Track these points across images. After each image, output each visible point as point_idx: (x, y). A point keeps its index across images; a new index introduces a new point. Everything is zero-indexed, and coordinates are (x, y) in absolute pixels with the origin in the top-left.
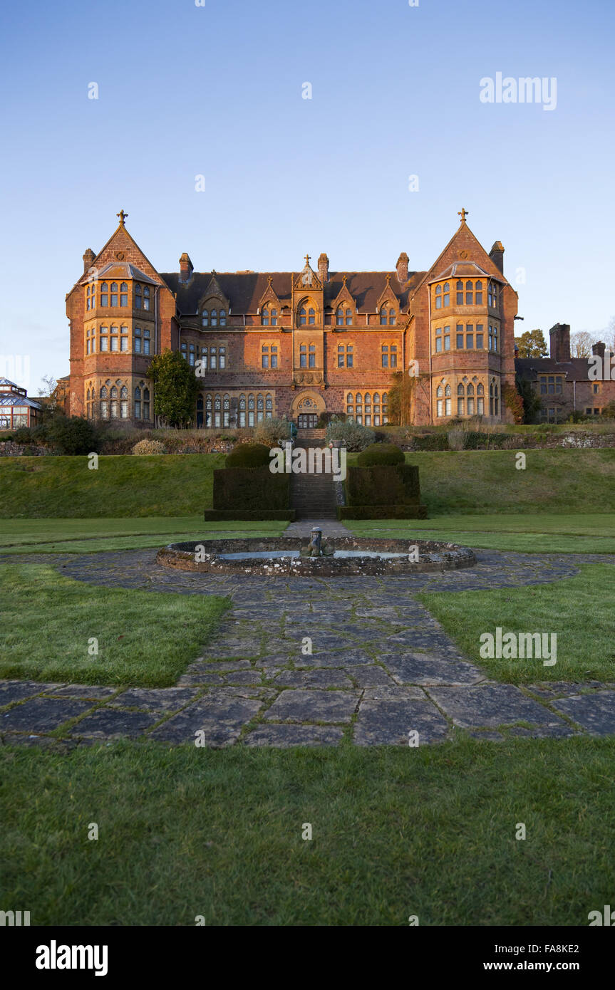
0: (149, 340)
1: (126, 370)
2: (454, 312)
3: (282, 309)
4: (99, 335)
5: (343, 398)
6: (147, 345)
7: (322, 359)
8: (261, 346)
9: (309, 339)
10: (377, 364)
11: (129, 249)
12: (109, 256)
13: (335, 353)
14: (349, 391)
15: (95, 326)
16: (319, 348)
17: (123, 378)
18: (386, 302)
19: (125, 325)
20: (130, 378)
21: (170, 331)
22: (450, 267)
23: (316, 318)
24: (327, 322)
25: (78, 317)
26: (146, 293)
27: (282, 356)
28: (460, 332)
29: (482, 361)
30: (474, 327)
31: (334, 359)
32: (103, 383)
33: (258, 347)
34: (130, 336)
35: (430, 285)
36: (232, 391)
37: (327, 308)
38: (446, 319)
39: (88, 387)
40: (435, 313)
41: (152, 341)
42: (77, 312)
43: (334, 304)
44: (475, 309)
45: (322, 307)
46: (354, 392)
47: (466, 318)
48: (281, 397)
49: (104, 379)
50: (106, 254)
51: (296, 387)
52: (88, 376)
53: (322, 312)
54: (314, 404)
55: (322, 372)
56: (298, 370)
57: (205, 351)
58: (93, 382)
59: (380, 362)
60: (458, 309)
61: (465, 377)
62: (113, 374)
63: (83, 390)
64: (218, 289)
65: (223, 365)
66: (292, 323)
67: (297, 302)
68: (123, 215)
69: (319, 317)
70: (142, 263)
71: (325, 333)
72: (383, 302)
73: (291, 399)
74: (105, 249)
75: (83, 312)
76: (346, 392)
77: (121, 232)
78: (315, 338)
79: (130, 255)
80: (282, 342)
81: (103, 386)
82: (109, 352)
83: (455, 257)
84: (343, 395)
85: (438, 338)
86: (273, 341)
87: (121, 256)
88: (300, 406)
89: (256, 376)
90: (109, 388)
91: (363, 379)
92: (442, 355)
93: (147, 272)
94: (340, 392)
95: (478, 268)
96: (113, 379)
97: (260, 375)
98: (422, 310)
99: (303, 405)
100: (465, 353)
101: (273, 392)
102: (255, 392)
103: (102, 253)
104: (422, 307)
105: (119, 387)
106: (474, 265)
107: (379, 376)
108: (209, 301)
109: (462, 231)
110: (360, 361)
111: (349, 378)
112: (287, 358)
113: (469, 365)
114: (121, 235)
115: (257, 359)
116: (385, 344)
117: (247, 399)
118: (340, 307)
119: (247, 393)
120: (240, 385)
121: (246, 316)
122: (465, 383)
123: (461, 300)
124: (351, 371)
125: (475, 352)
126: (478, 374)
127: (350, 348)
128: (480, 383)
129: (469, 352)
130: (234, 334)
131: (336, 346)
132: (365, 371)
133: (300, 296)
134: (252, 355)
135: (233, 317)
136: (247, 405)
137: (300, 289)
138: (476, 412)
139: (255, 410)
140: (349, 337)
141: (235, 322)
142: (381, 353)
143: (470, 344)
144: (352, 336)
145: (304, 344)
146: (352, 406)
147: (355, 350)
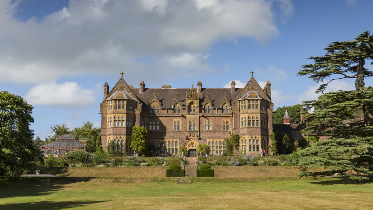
0: (131, 121)
1: (123, 133)
2: (247, 112)
3: (182, 106)
4: (114, 120)
5: (207, 143)
6: (131, 123)
7: (198, 127)
8: (174, 121)
9: (193, 119)
11: (124, 86)
12: (117, 89)
13: (203, 124)
14: (209, 140)
15: (112, 116)
16: (197, 122)
17: (122, 136)
18: (225, 103)
19: (123, 116)
20: (125, 136)
21: (139, 118)
22: (246, 94)
23: (196, 110)
24: (200, 112)
25: (105, 112)
26: (131, 103)
27: (182, 125)
28: (249, 120)
29: (258, 131)
30: (255, 118)
31: (203, 127)
32: (115, 138)
33: (172, 122)
34: (125, 121)
35: (239, 101)
36: (162, 140)
37: (200, 106)
38: (245, 114)
39: (109, 139)
40: (241, 112)
41: (133, 121)
42: (104, 110)
43: (203, 104)
44: (255, 111)
45: (198, 106)
46: (211, 140)
47: (252, 115)
48: (181, 142)
49: (115, 137)
51: (188, 139)
52: (109, 135)
53: (198, 108)
54: (195, 145)
55: (198, 132)
56: (188, 131)
57: (151, 123)
58: (111, 137)
59: (222, 128)
60: (249, 111)
61: (252, 137)
62: (119, 134)
63: (106, 140)
65: (158, 129)
66: (186, 112)
67: (188, 103)
68: (122, 73)
69: (197, 110)
70: (129, 92)
71: (200, 117)
72: (223, 103)
73: (186, 143)
74: (115, 86)
75: (107, 110)
76: (208, 140)
77: (122, 80)
78: (196, 118)
79: (124, 89)
80: (182, 120)
81: (115, 139)
82: (117, 126)
83: (249, 90)
84: (207, 142)
85: (242, 121)
86: (179, 119)
87: (121, 89)
88: (189, 146)
89: (171, 133)
90: (117, 140)
91: (215, 135)
92: (244, 128)
93: (131, 95)
94: (206, 140)
95: (257, 95)
96: (119, 137)
97: (173, 133)
98: (236, 110)
99: (190, 146)
100: (251, 128)
101: (178, 140)
102: (171, 140)
103: (114, 88)
104: (236, 109)
105: (121, 140)
106: (256, 93)
107: (222, 134)
108: (153, 103)
109: (252, 80)
110: (213, 128)
111: (209, 135)
112: (184, 126)
113: (253, 132)
114: (121, 81)
115: (172, 127)
116: (224, 121)
117: (168, 143)
118: (206, 105)
119: (167, 140)
120: (165, 137)
121: (168, 109)
122: (252, 139)
123: (250, 107)
124: (210, 132)
125: (255, 128)
126: (257, 136)
127: (210, 122)
128: (258, 139)
129: (253, 128)
130: (163, 116)
131: (204, 121)
132: (215, 132)
133: (189, 101)
134: (170, 125)
135: (162, 109)
136: (168, 146)
137: (189, 98)
138: (256, 150)
139: (171, 148)
140: (209, 118)
141: (163, 111)
142: (222, 124)
143: (254, 124)
144: (211, 117)
145: (191, 121)
146: (210, 146)
147: (212, 123)
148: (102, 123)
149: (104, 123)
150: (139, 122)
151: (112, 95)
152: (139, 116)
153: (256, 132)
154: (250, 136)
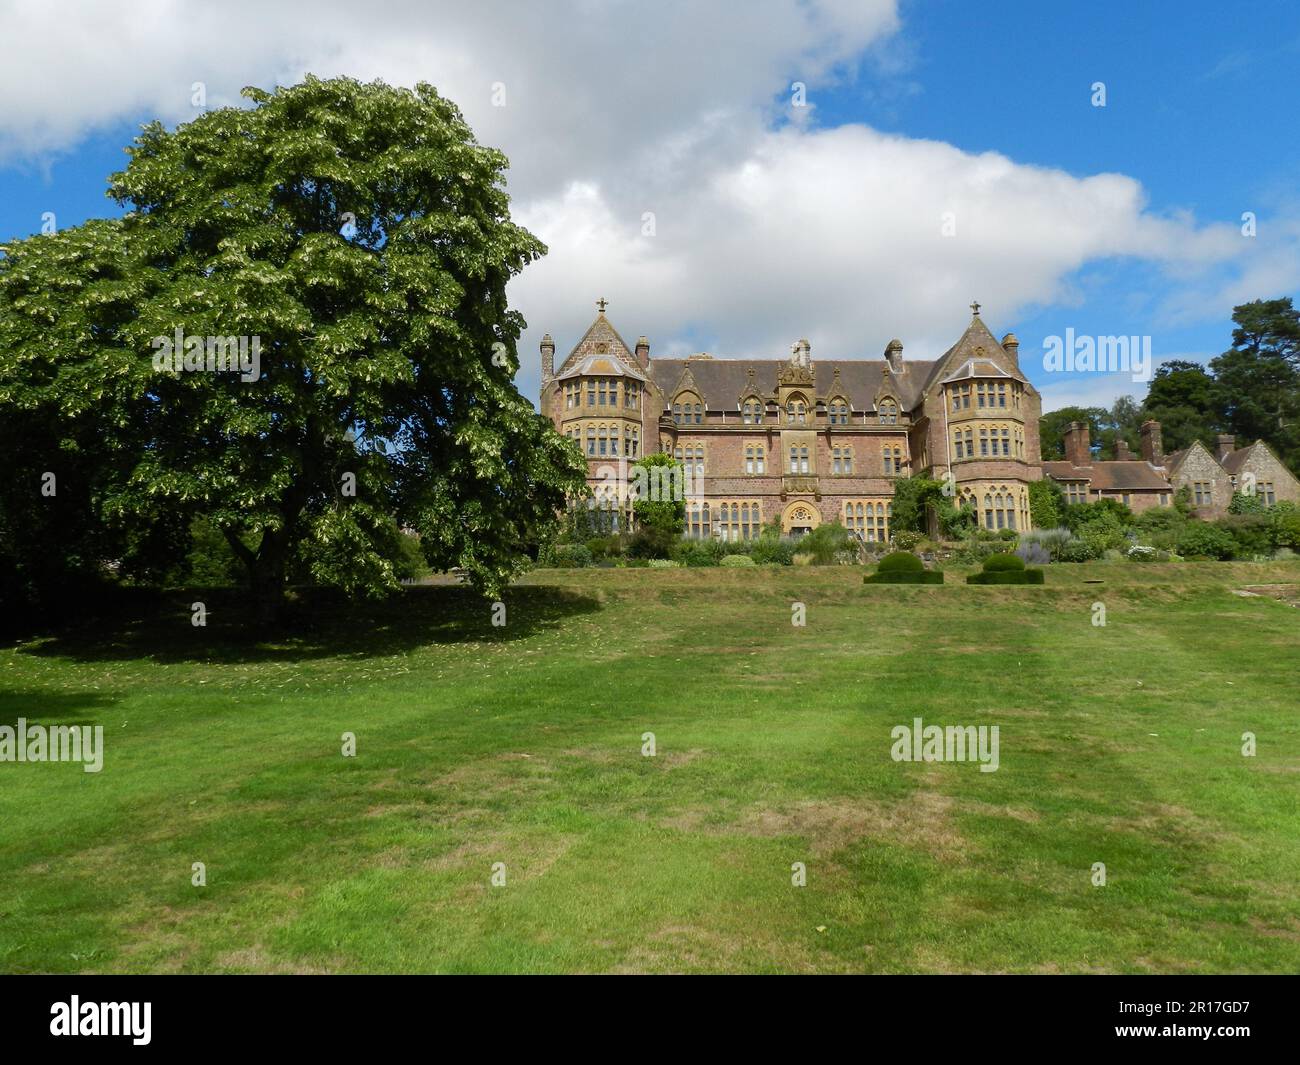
2: (975, 416)
3: (767, 404)
4: (585, 437)
5: (840, 509)
6: (634, 448)
7: (815, 463)
8: (744, 447)
9: (800, 440)
10: (879, 469)
11: (611, 341)
12: (589, 348)
13: (829, 457)
14: (849, 501)
15: (580, 427)
16: (811, 450)
18: (886, 398)
19: (615, 426)
22: (965, 364)
23: (806, 416)
25: (554, 415)
26: (632, 389)
27: (768, 459)
28: (983, 437)
29: (1009, 470)
30: (999, 432)
31: (829, 463)
33: (742, 449)
34: (621, 439)
35: (946, 384)
37: (819, 404)
38: (966, 424)
40: (954, 416)
41: (638, 443)
42: (554, 410)
43: (827, 398)
45: (813, 404)
46: (855, 501)
47: (990, 423)
48: (769, 507)
50: (585, 346)
51: (787, 497)
53: (813, 410)
54: (808, 516)
55: (817, 479)
56: (788, 476)
59: (883, 467)
60: (981, 413)
61: (993, 487)
64: (692, 382)
66: (779, 422)
67: (783, 397)
68: (601, 304)
69: (809, 416)
70: (625, 356)
71: (818, 435)
72: (881, 398)
73: (781, 510)
74: (585, 339)
75: (560, 410)
76: (845, 501)
77: (602, 321)
78: (807, 439)
79: (611, 347)
80: (768, 443)
82: (597, 456)
83: (970, 354)
84: (841, 505)
85: (959, 443)
86: (758, 441)
87: (602, 348)
88: (792, 518)
89: (739, 481)
91: (862, 487)
92: (965, 463)
93: (632, 366)
94: (838, 502)
95: (997, 367)
97: (744, 481)
98: (935, 412)
99: (796, 517)
100: (990, 461)
101: (759, 501)
102: (740, 502)
103: (580, 345)
104: (937, 408)
106: (993, 363)
107: (882, 484)
109: (975, 326)
110: (858, 466)
111: (848, 486)
112: (774, 461)
113: (995, 474)
114: (601, 326)
115: (740, 463)
116: (887, 447)
117: (730, 510)
118: (833, 403)
119: (730, 502)
120: (722, 493)
121: (726, 413)
122: (993, 494)
123: (982, 402)
124: (849, 477)
125: (1001, 460)
126: (1006, 484)
127: (847, 451)
128: (1009, 494)
129: (995, 460)
130: (713, 434)
131: (831, 448)
132: (865, 478)
133: (788, 391)
134: (734, 458)
135: (709, 414)
136: (730, 517)
137: (788, 383)
138: (1006, 526)
139: (740, 523)
140: (845, 438)
141: (712, 420)
142: (884, 456)
143: (995, 451)
144: (850, 437)
145: (794, 446)
146: (852, 518)
147: (853, 453)
151: (573, 365)
153: (1003, 474)
154: (988, 485)
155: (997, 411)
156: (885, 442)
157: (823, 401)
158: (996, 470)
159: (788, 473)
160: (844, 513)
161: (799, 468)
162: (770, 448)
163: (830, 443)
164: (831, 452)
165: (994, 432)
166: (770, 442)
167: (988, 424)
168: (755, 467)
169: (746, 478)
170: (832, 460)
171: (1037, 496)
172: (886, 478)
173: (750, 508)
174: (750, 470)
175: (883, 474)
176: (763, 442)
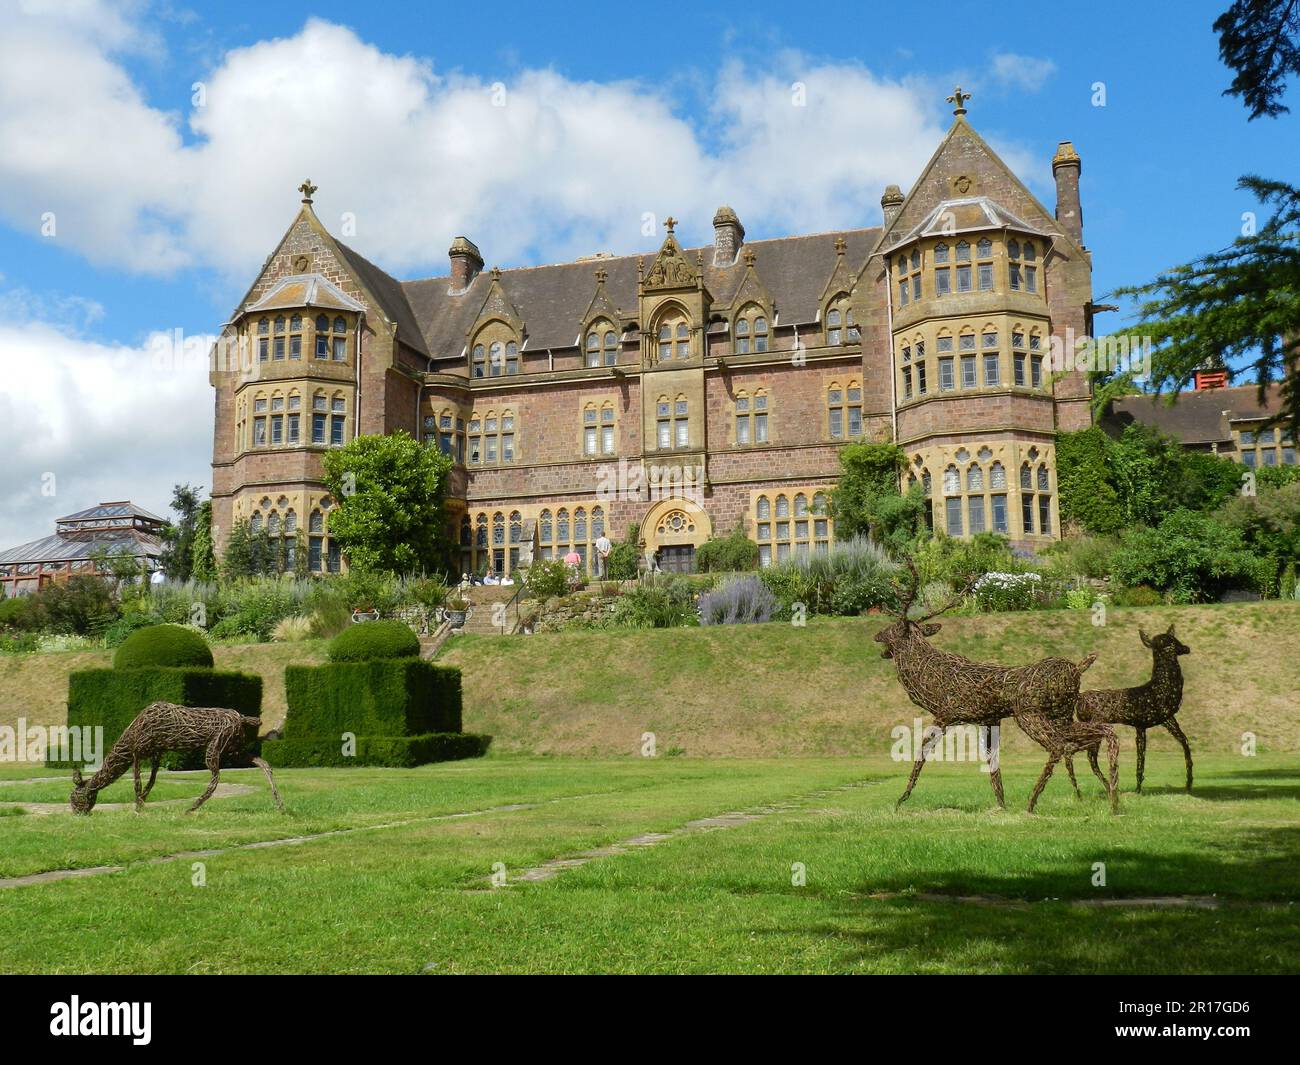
0: (341, 417)
1: (294, 479)
2: (930, 313)
3: (625, 330)
4: (252, 414)
5: (747, 509)
8: (582, 409)
9: (675, 388)
10: (819, 429)
11: (317, 249)
12: (282, 266)
13: (728, 414)
14: (761, 492)
15: (246, 399)
16: (692, 405)
17: (290, 493)
18: (837, 297)
19: (295, 392)
20: (302, 493)
21: (383, 396)
22: (931, 213)
23: (691, 343)
24: (710, 349)
26: (339, 328)
27: (621, 427)
28: (946, 353)
29: (997, 413)
30: (978, 339)
31: (728, 426)
32: (257, 506)
33: (576, 412)
34: (303, 414)
35: (890, 256)
37: (710, 321)
39: (237, 513)
40: (900, 316)
41: (350, 418)
43: (727, 309)
44: (976, 301)
46: (772, 493)
47: (961, 323)
48: (622, 513)
49: (259, 497)
50: (277, 263)
52: (237, 493)
53: (700, 333)
54: (689, 523)
55: (701, 456)
56: (653, 455)
57: (475, 426)
58: (241, 504)
59: (825, 426)
60: (941, 305)
61: (963, 450)
62: (274, 486)
63: (232, 518)
64: (502, 304)
66: (640, 361)
67: (649, 314)
68: (308, 190)
69: (693, 341)
70: (337, 273)
71: (706, 377)
72: (829, 297)
73: (642, 516)
74: (276, 253)
75: (236, 374)
76: (755, 494)
77: (306, 218)
78: (686, 386)
79: (317, 260)
80: (622, 399)
81: (258, 512)
82: (267, 446)
83: (943, 193)
84: (747, 502)
85: (907, 369)
86: (605, 397)
87: (301, 264)
88: (661, 529)
89: (571, 470)
90: (265, 513)
91: (786, 465)
92: (916, 406)
93: (346, 287)
94: (742, 496)
95: (987, 211)
96: (274, 495)
97: (580, 469)
98: (875, 313)
99: (667, 527)
100: (957, 398)
102: (571, 505)
103: (270, 262)
104: (875, 304)
105: (282, 512)
106: (983, 205)
107: (823, 456)
108: (487, 329)
109: (957, 135)
110: (781, 427)
111: (760, 465)
112: (631, 430)
113: (968, 424)
114: (305, 225)
115: (573, 438)
116: (835, 387)
117: (554, 521)
118: (742, 315)
119: (554, 507)
120: (542, 492)
121: (553, 351)
122: (963, 464)
123: (943, 285)
124: (764, 449)
125: (979, 396)
126: (990, 442)
127: (762, 400)
128: (997, 463)
129: (966, 397)
130: (530, 390)
131: (734, 398)
132: (791, 448)
133: (654, 301)
134: (563, 431)
135: (529, 356)
136: (555, 533)
137: (654, 287)
138: (989, 525)
139: (571, 542)
140: (758, 377)
141: (533, 366)
142: (827, 405)
143: (970, 378)
144: (765, 375)
145: (664, 400)
146: (768, 524)
147: (771, 404)
148: (216, 438)
149: (223, 439)
150: (382, 420)
151: (260, 297)
152: (383, 389)
153: (984, 422)
154: (951, 447)
155: (973, 299)
156: (833, 377)
157: (723, 315)
158: (969, 416)
159: (651, 448)
160: (752, 516)
161: (675, 437)
162: (626, 406)
163: (730, 389)
164: (731, 405)
165: (967, 339)
166: (626, 396)
167: (955, 325)
168: (601, 442)
169: (582, 463)
170: (732, 420)
171: (1074, 462)
172: (831, 445)
173: (589, 516)
174: (592, 447)
175: (827, 439)
176: (613, 397)
